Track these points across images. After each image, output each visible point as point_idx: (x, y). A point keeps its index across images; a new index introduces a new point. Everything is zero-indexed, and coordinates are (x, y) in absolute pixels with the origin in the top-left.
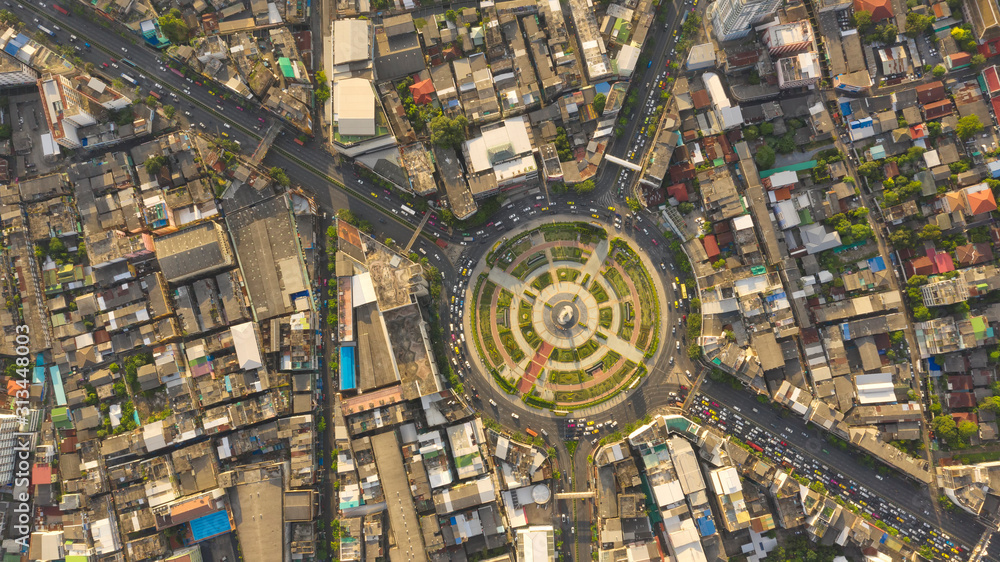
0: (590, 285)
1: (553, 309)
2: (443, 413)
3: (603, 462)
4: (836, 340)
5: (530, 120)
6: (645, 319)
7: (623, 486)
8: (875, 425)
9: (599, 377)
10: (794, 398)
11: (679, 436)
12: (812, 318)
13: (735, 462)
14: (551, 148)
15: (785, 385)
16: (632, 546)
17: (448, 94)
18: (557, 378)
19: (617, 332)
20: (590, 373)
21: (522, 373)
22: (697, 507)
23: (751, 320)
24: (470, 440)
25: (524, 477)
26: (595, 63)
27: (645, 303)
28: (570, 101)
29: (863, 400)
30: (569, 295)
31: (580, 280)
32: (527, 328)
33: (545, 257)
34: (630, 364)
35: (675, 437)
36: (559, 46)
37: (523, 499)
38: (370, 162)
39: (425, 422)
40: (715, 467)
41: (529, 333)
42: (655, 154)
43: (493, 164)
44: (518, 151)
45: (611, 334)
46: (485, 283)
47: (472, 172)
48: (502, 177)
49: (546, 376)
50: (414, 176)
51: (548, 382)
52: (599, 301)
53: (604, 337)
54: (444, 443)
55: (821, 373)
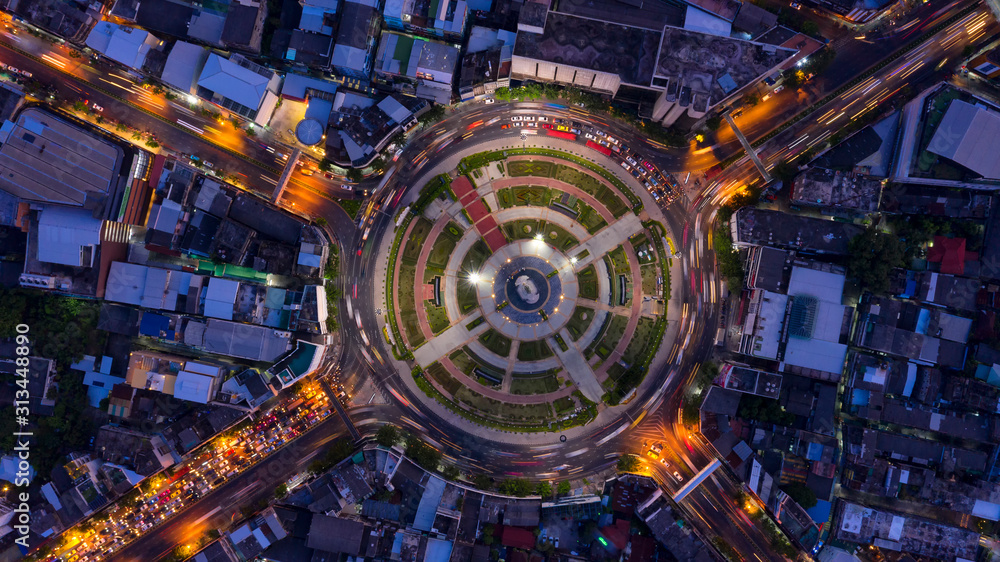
1: (544, 277)
2: (481, 53)
3: (306, 233)
6: (467, 393)
7: (262, 244)
9: (423, 291)
10: (258, 534)
11: (289, 352)
13: (216, 408)
14: (773, 390)
15: (281, 533)
16: (184, 216)
17: (927, 288)
18: (452, 235)
19: (470, 346)
20: (436, 283)
21: (480, 192)
22: (184, 324)
23: (389, 538)
25: (341, 120)
26: (865, 520)
27: (487, 404)
30: (552, 309)
31: (565, 334)
32: (537, 229)
33: (621, 304)
34: (418, 341)
35: (289, 347)
36: (918, 481)
39: (480, 23)
40: (224, 377)
41: (530, 228)
42: (687, 532)
43: (791, 298)
44: (793, 344)
45: (472, 339)
46: (627, 204)
47: (796, 262)
48: (767, 300)
49: (461, 221)
50: (832, 177)
51: (451, 220)
52: (523, 345)
53: (471, 326)
54: (441, 33)
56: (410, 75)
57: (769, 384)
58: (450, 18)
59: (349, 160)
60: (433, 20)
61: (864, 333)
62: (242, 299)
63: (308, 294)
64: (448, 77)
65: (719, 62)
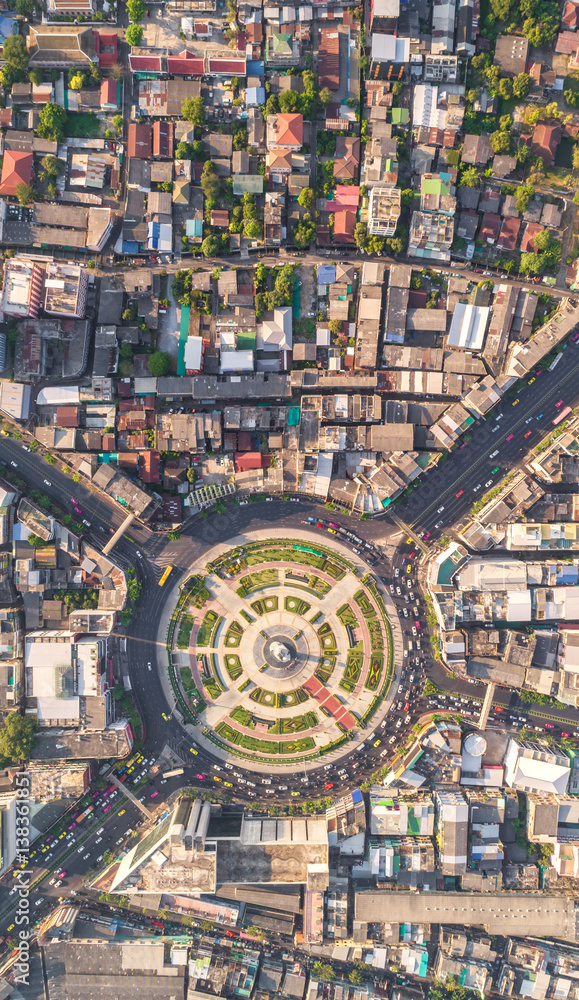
0: (252, 613)
1: (269, 663)
2: (353, 835)
3: (462, 668)
4: (401, 354)
5: (35, 630)
6: (312, 562)
7: (495, 653)
8: (510, 343)
9: (362, 634)
10: (453, 426)
11: (458, 574)
12: (367, 371)
14: (74, 620)
15: (435, 430)
16: (561, 661)
18: (350, 683)
19: (317, 599)
20: (354, 643)
21: (332, 721)
22: (544, 578)
23: (349, 442)
27: (293, 556)
28: (23, 578)
29: (477, 344)
30: (258, 640)
31: (244, 623)
32: (282, 701)
33: (205, 656)
34: (359, 597)
35: (458, 578)
37: (475, 766)
38: (32, 833)
39: (358, 856)
40: (504, 541)
41: (290, 699)
43: (76, 694)
44: (67, 660)
45: (318, 605)
46: (217, 735)
48: (94, 689)
49: (344, 695)
51: (351, 694)
52: (276, 607)
53: (319, 615)
54: (388, 843)
55: (434, 383)
56: (404, 806)
57: (79, 624)
58: (382, 859)
59: (441, 731)
60: (395, 854)
61: (14, 675)
62: (502, 608)
63: (451, 624)
64: (375, 810)
65: (169, 873)
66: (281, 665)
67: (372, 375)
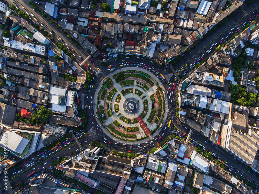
1: (127, 109)
2: (141, 166)
3: (184, 121)
4: (182, 13)
5: (54, 85)
7: (194, 118)
8: (215, 13)
9: (157, 105)
11: (187, 88)
12: (171, 18)
13: (204, 71)
16: (212, 126)
18: (150, 120)
19: (145, 91)
20: (153, 107)
21: (143, 131)
24: (154, 162)
28: (52, 67)
29: (205, 13)
30: (125, 101)
31: (122, 95)
32: (129, 122)
34: (157, 93)
35: (187, 89)
37: (182, 155)
38: (42, 145)
39: (140, 174)
40: (202, 80)
41: (132, 121)
43: (65, 105)
44: (64, 94)
45: (144, 93)
46: (108, 128)
47: (64, 113)
48: (71, 105)
49: (148, 124)
50: (55, 134)
51: (150, 124)
52: (132, 92)
53: (145, 97)
55: (190, 24)
57: (69, 84)
59: (174, 140)
61: (46, 96)
62: (198, 102)
63: (183, 104)
64: (149, 161)
66: (131, 110)
67: (172, 19)
